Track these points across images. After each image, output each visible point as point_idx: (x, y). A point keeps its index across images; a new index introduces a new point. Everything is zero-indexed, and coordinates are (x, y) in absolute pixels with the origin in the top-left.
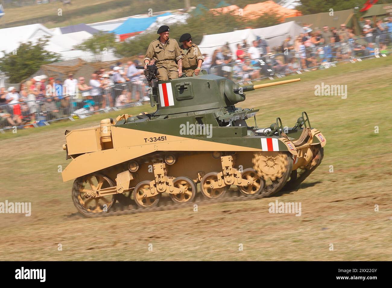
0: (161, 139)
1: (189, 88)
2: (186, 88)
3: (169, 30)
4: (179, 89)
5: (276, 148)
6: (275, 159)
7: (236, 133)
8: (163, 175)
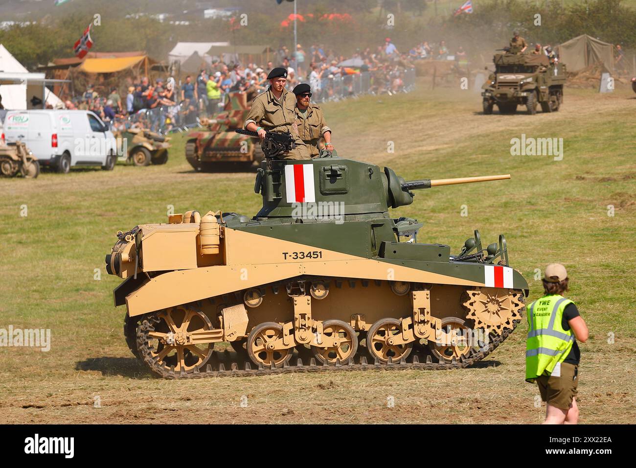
0: (313, 256)
1: (343, 176)
2: (340, 175)
3: (285, 75)
4: (328, 176)
5: (508, 282)
6: (502, 302)
7: (440, 255)
8: (309, 315)
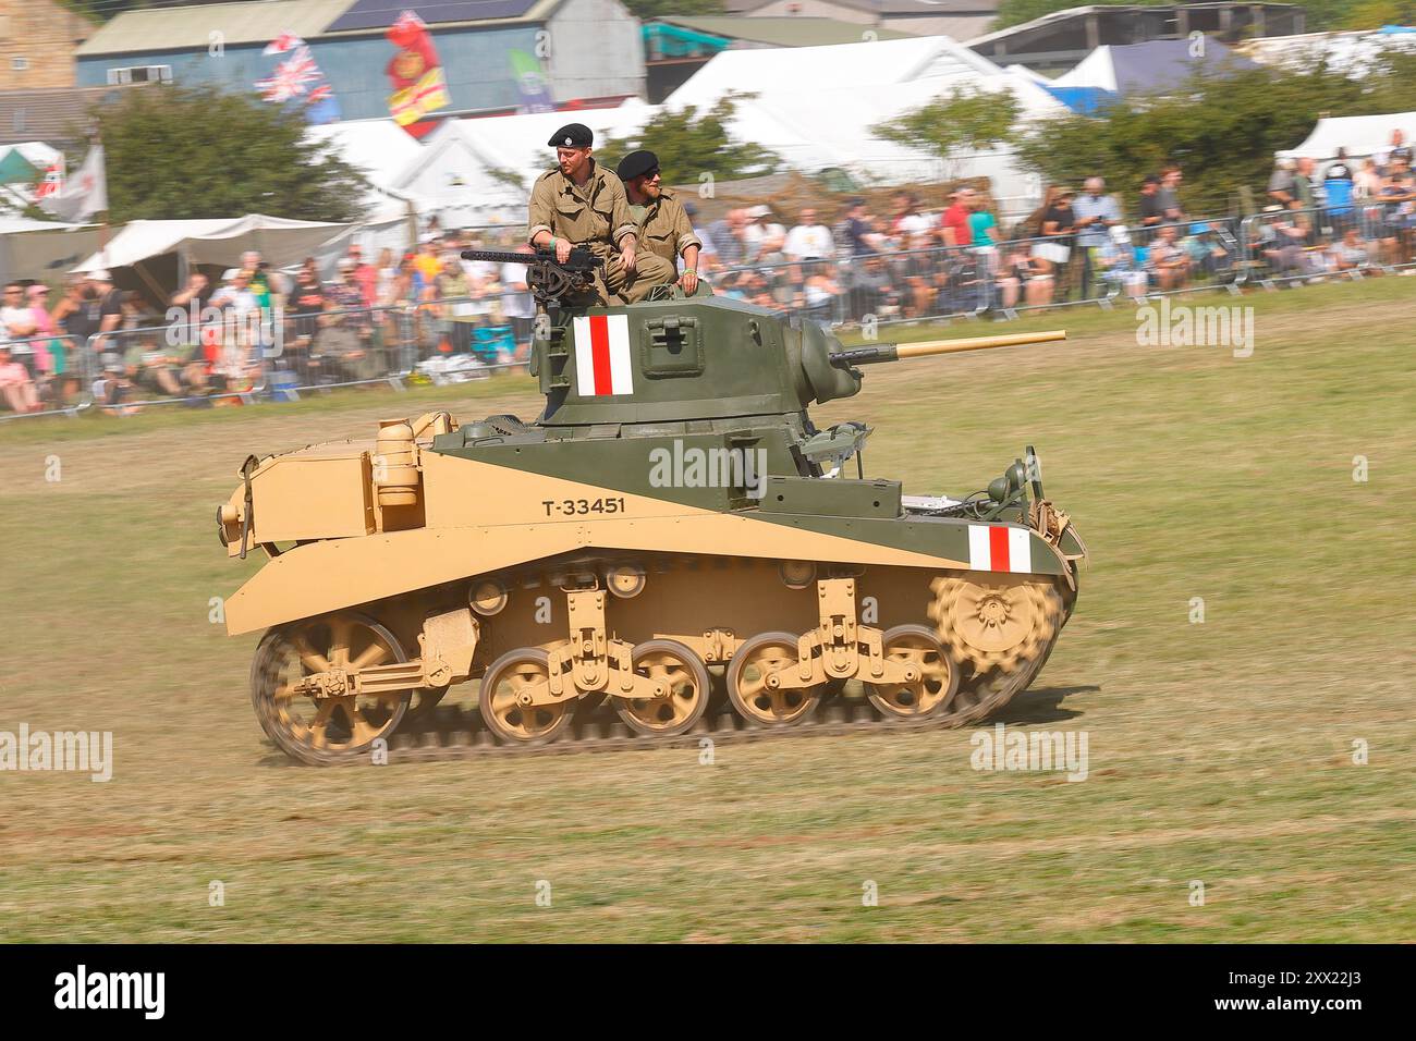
0: (604, 505)
1: (693, 338)
2: (684, 338)
4: (659, 339)
7: (876, 504)
8: (601, 630)
